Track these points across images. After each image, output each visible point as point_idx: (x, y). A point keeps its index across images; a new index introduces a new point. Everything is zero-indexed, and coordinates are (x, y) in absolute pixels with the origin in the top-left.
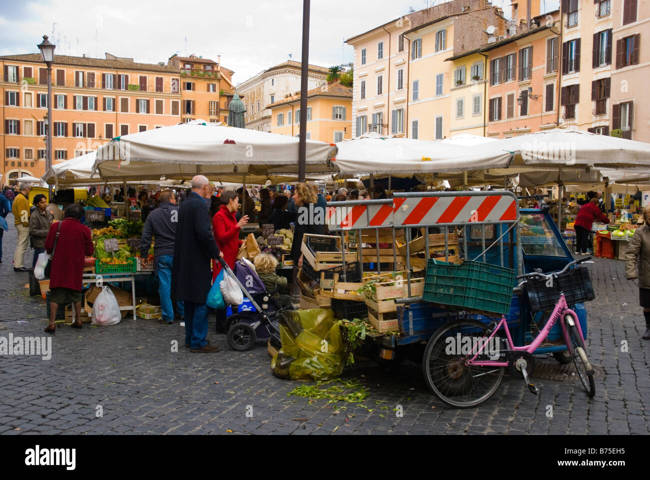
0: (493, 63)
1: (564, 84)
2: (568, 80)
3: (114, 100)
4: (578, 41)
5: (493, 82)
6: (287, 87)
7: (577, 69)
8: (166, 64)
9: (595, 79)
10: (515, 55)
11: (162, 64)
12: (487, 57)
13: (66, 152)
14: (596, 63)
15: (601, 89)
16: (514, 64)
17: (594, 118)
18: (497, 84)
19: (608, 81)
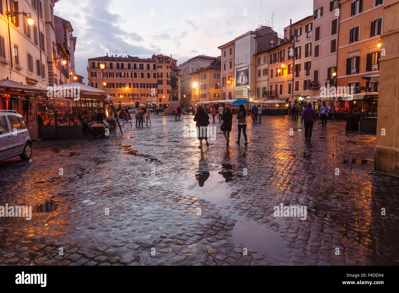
0: (271, 56)
1: (296, 64)
2: (297, 62)
3: (131, 73)
4: (300, 47)
5: (271, 63)
6: (198, 66)
7: (300, 58)
8: (151, 58)
9: (306, 62)
10: (278, 53)
11: (149, 59)
12: (269, 53)
13: (114, 94)
14: (307, 55)
15: (308, 66)
16: (278, 56)
17: (306, 77)
18: (272, 64)
19: (310, 62)
